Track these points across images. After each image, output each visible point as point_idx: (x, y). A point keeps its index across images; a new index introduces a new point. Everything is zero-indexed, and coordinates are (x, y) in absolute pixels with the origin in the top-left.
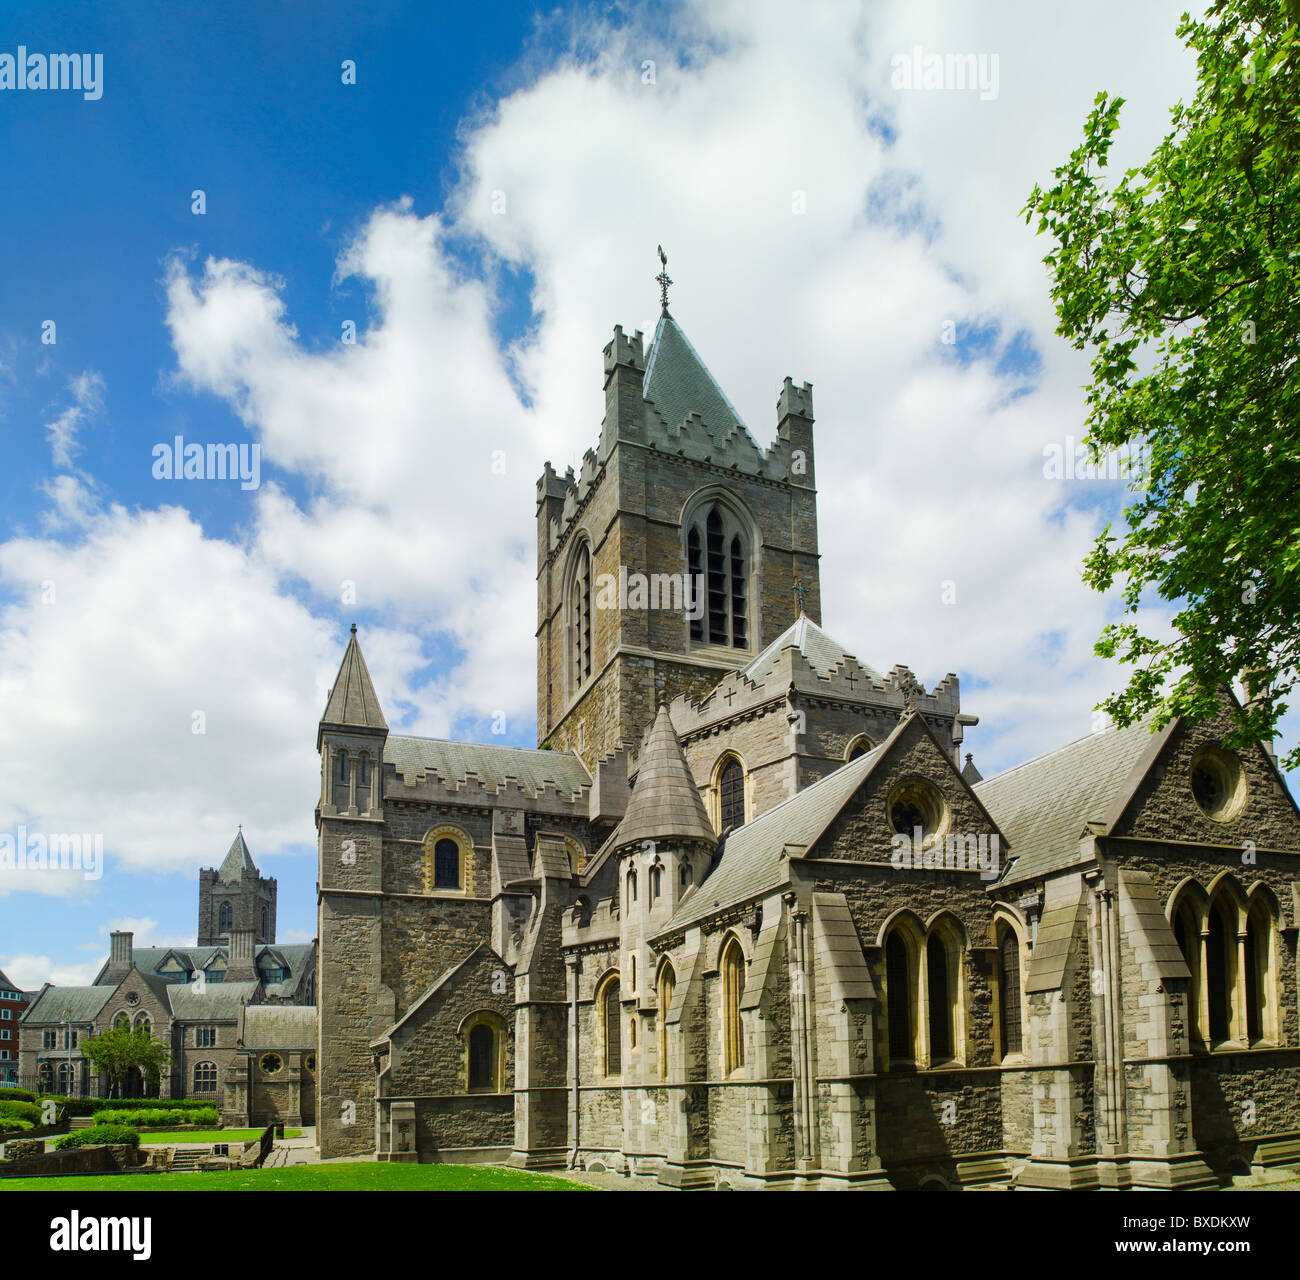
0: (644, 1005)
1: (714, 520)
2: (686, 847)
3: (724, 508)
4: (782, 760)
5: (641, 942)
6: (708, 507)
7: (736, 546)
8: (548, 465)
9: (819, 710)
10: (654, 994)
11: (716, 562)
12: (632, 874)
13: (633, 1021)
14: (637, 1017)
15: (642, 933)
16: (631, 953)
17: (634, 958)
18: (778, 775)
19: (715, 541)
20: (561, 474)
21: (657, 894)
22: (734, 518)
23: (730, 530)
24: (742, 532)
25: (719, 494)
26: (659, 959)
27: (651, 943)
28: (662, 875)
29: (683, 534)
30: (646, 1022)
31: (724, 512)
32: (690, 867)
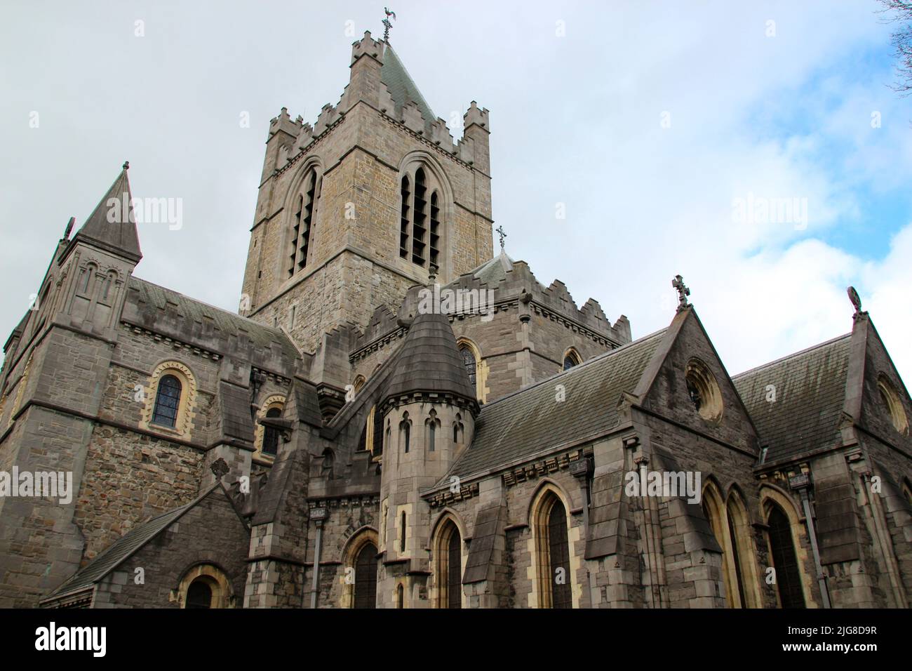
0: (414, 567)
1: (420, 175)
2: (459, 405)
3: (427, 168)
4: (514, 352)
5: (413, 496)
6: (417, 165)
7: (434, 197)
8: (284, 109)
9: (542, 317)
10: (426, 555)
11: (420, 204)
12: (405, 425)
13: (401, 587)
14: (406, 581)
15: (415, 487)
16: (400, 509)
17: (404, 515)
18: (511, 366)
19: (420, 190)
20: (293, 118)
21: (432, 448)
22: (435, 178)
23: (431, 184)
24: (439, 189)
25: (426, 158)
26: (436, 515)
27: (426, 498)
28: (437, 429)
29: (400, 176)
30: (417, 587)
31: (428, 172)
32: (461, 425)
